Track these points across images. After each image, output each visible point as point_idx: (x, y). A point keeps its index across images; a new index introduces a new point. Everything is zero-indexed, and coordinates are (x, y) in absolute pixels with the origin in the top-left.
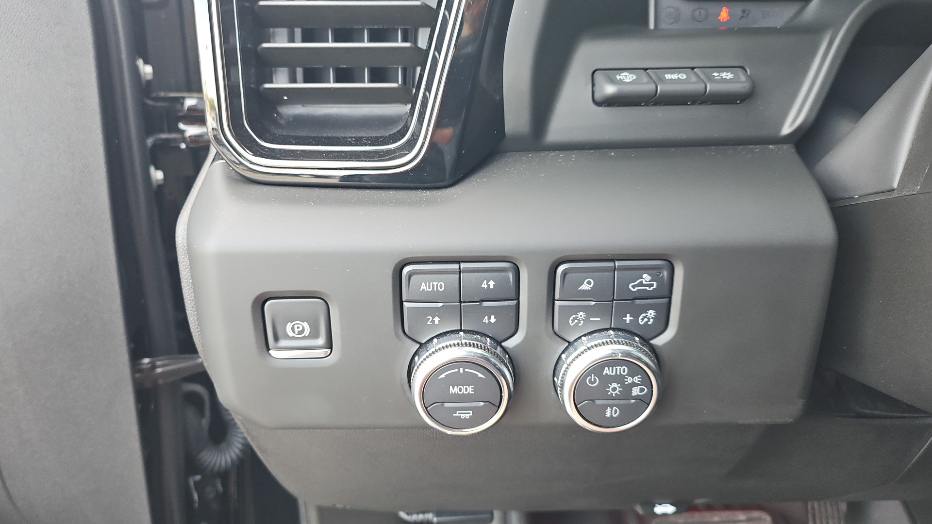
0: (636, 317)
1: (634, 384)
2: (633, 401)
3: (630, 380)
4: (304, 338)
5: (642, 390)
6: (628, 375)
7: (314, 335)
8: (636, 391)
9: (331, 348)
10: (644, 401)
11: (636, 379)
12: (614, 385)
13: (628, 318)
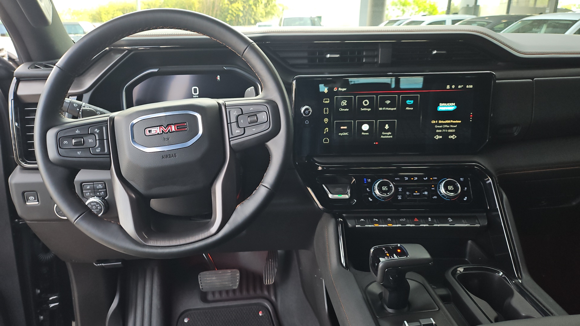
0: (100, 193)
1: (98, 206)
2: (99, 210)
3: (97, 205)
4: (33, 200)
5: (100, 207)
6: (97, 204)
7: (35, 199)
8: (99, 208)
9: (39, 202)
10: (101, 210)
11: (98, 205)
12: (94, 207)
13: (98, 194)
